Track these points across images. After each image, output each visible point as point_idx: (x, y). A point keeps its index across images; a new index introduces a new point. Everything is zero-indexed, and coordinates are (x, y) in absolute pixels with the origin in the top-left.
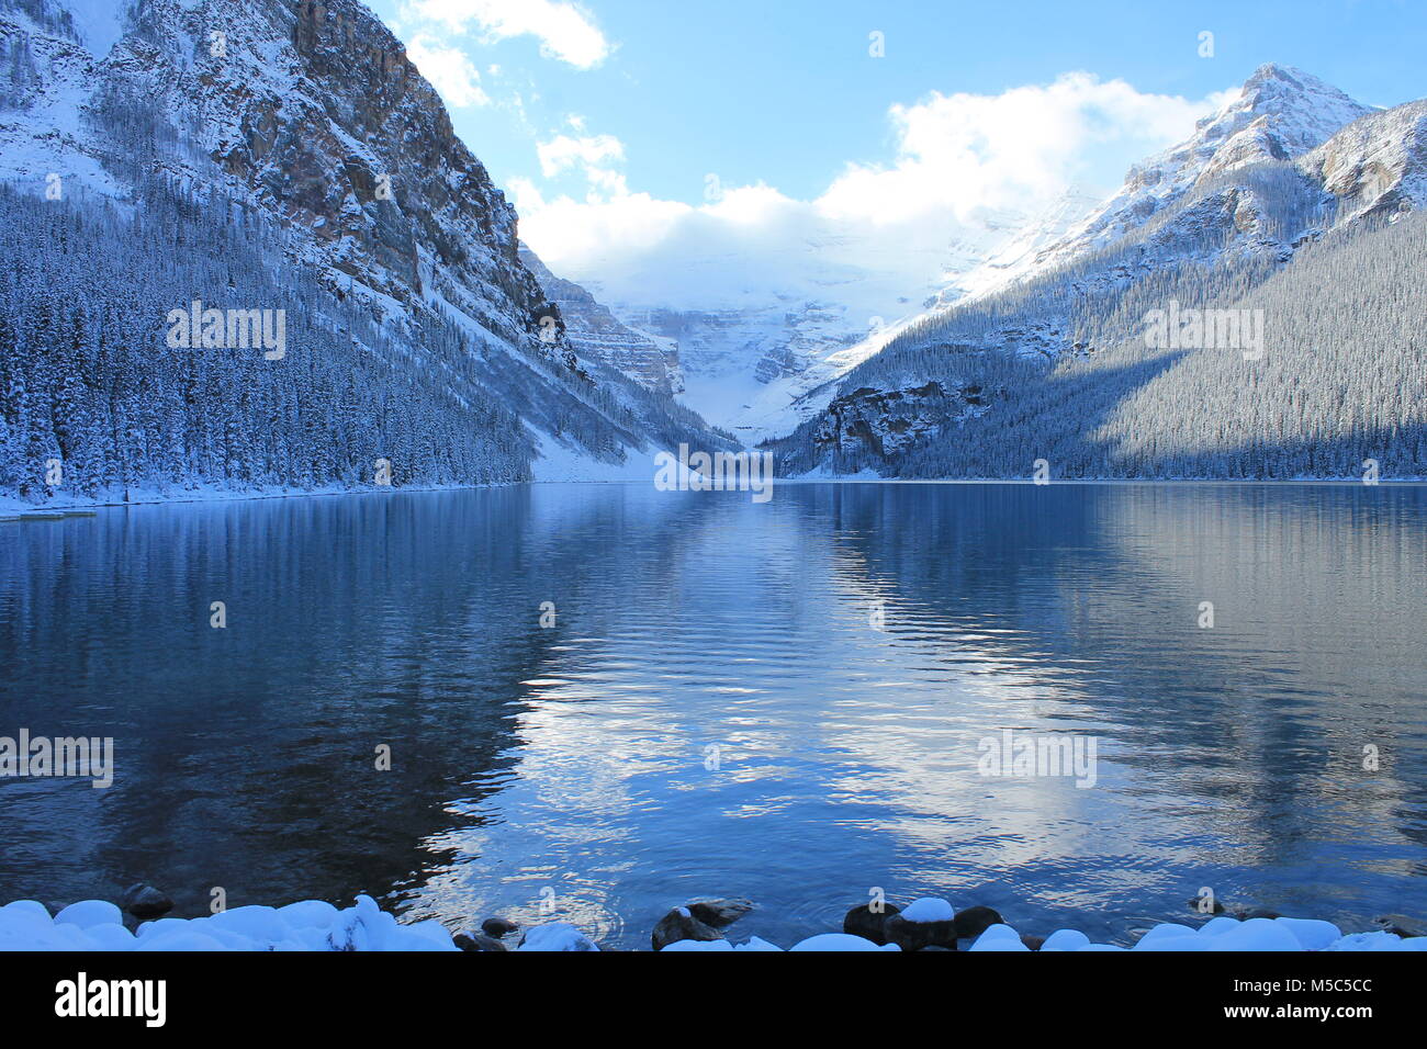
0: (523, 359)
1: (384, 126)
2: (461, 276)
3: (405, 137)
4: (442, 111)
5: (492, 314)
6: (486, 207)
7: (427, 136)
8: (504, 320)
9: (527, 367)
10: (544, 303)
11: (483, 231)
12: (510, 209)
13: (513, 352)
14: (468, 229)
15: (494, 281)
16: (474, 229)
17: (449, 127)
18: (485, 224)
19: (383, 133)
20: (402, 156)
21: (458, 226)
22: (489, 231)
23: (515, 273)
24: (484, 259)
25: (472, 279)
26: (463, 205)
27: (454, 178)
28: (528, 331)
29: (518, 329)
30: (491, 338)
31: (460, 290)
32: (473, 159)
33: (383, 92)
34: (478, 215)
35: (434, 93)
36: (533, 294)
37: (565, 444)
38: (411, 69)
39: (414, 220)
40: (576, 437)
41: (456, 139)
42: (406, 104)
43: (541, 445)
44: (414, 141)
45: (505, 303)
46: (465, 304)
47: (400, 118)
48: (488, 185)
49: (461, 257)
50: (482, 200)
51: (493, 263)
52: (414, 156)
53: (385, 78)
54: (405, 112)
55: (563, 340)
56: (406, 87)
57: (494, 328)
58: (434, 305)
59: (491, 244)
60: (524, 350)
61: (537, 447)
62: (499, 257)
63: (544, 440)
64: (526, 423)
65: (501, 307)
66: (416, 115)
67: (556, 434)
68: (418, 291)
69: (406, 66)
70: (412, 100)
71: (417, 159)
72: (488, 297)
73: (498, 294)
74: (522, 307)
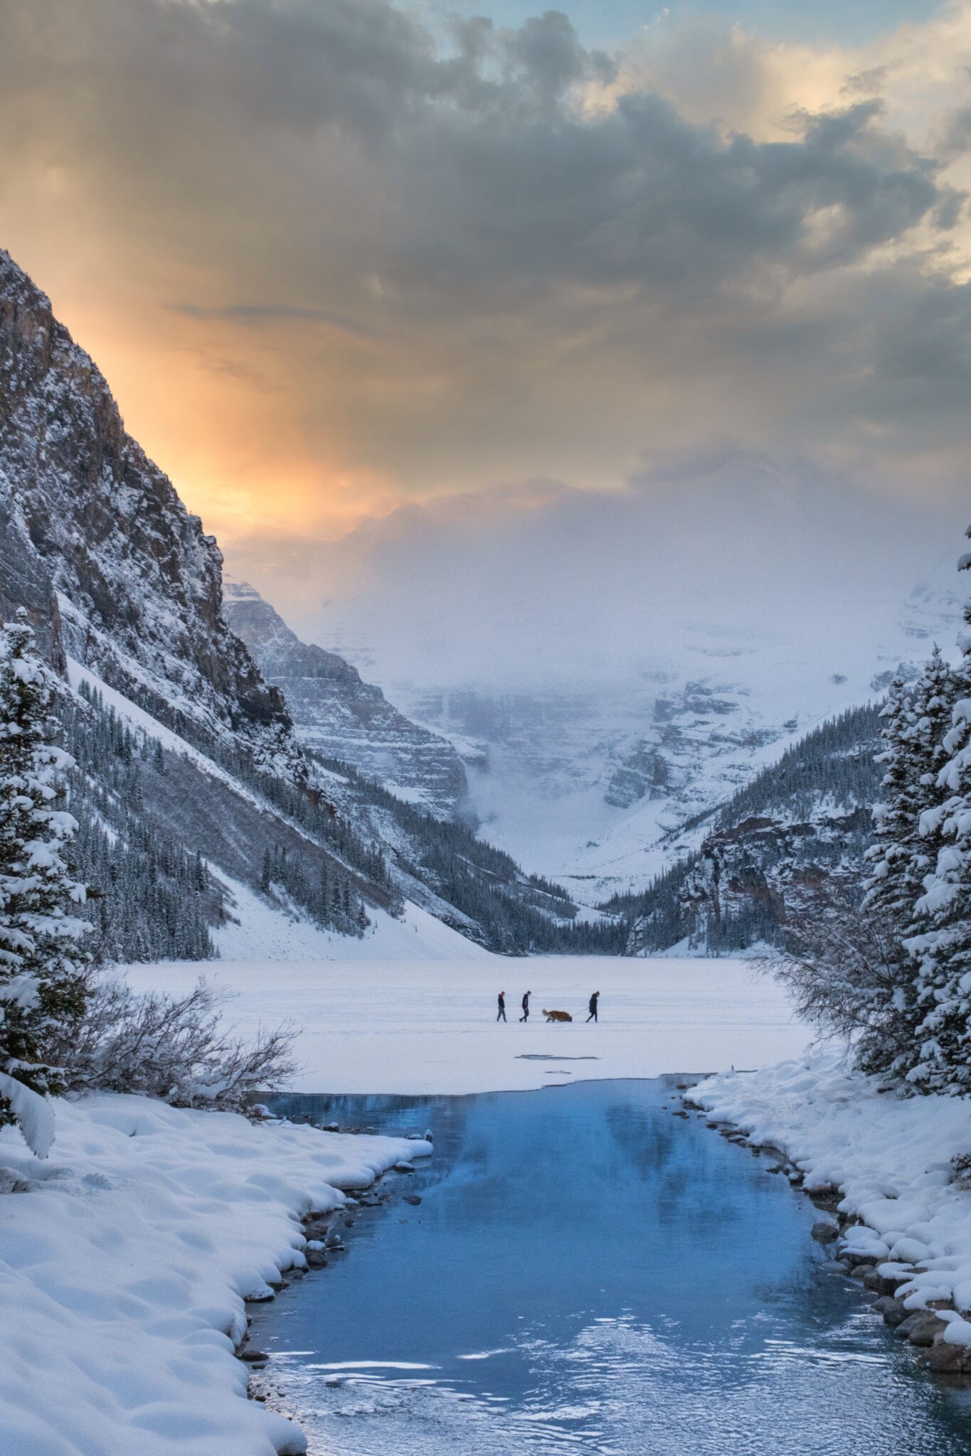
0: (220, 773)
1: (15, 419)
2: (132, 646)
3: (48, 436)
4: (106, 399)
5: (178, 702)
6: (173, 542)
7: (82, 434)
8: (200, 711)
9: (224, 785)
10: (261, 688)
11: (167, 578)
12: (210, 544)
13: (206, 764)
14: (144, 574)
15: (182, 653)
16: (155, 573)
17: (117, 422)
18: (171, 568)
19: (13, 428)
20: (43, 465)
21: (128, 571)
22: (176, 578)
23: (215, 642)
24: (168, 619)
25: (147, 649)
26: (138, 539)
27: (125, 499)
28: (234, 728)
29: (219, 727)
30: (172, 741)
31: (130, 665)
32: (153, 470)
33: (14, 368)
34: (159, 550)
35: (94, 370)
36: (244, 673)
37: (276, 904)
38: (58, 333)
39: (60, 559)
40: (289, 891)
41: (128, 440)
42: (50, 384)
43: (234, 904)
44: (61, 443)
45: (199, 688)
46: (136, 687)
47: (41, 408)
48: (177, 508)
49: (133, 616)
50: (166, 530)
51: (182, 626)
52: (60, 463)
53: (19, 346)
54: (49, 397)
55: (289, 743)
56: (51, 362)
57: (180, 723)
58: (84, 689)
59: (180, 597)
60: (224, 760)
61: (227, 907)
62: (192, 617)
63: (241, 895)
64: (215, 871)
65: (193, 692)
66: (66, 404)
67: (261, 888)
68: (60, 667)
69: (51, 330)
70: (59, 379)
71: (66, 469)
72: (175, 677)
73: (190, 673)
74: (226, 692)
